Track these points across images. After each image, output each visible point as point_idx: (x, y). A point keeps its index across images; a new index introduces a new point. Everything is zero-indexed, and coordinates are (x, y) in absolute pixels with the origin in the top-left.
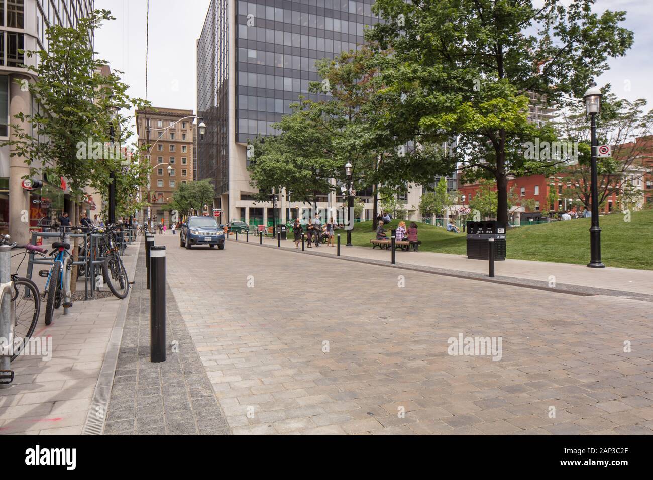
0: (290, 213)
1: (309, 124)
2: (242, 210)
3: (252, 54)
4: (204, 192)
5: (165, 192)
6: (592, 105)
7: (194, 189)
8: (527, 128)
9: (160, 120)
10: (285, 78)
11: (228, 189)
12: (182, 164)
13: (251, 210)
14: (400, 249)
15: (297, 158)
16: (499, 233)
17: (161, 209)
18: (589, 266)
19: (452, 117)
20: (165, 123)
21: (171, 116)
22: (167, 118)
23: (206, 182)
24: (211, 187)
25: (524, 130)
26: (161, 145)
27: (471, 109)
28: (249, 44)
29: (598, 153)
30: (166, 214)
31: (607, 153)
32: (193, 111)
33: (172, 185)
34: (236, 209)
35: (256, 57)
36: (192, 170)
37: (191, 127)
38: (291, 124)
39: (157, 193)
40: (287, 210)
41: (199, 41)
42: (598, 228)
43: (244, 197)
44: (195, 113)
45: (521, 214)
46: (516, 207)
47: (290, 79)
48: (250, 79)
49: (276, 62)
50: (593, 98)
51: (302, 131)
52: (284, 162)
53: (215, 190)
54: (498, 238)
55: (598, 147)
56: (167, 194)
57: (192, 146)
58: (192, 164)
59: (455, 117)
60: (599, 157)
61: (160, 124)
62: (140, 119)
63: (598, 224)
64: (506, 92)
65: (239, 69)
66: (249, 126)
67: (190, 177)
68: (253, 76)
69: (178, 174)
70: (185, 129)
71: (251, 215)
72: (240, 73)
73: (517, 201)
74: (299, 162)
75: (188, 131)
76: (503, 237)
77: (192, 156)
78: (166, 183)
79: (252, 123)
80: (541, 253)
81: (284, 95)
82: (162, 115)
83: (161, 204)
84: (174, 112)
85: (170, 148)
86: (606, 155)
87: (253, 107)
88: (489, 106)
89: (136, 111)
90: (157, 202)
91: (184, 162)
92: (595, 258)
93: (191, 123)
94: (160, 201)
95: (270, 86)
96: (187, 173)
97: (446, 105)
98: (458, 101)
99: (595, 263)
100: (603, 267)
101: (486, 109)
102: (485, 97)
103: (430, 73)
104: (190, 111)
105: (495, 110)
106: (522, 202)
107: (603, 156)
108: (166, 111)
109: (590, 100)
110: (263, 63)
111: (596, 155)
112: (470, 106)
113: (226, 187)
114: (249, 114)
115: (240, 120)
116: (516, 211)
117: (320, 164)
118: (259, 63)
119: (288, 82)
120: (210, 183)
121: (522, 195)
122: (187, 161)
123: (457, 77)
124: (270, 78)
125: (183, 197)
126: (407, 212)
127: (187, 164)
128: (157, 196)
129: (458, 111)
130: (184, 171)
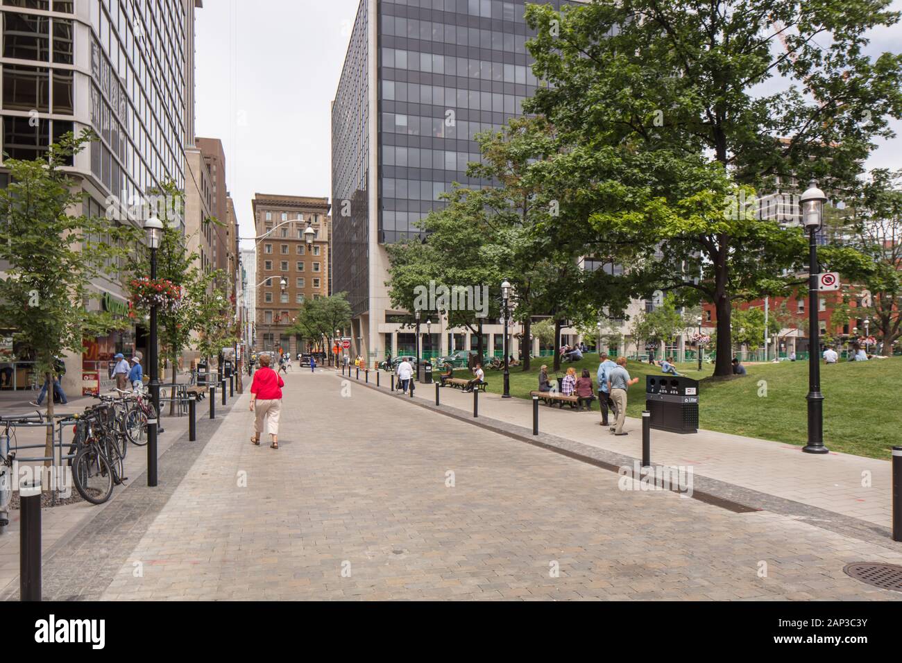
0: (454, 341)
1: (467, 222)
2: (388, 336)
3: (401, 120)
4: (338, 310)
5: (291, 309)
6: (811, 214)
7: (323, 308)
8: (761, 229)
9: (285, 212)
10: (447, 153)
11: (368, 309)
12: (313, 271)
13: (400, 336)
14: (569, 407)
15: (447, 270)
16: (687, 393)
17: (285, 332)
18: (805, 450)
19: (637, 217)
20: (291, 215)
21: (299, 206)
22: (293, 209)
23: (339, 297)
24: (346, 304)
25: (758, 233)
26: (286, 246)
27: (665, 207)
28: (397, 107)
29: (820, 284)
30: (293, 339)
31: (833, 285)
32: (328, 199)
33: (300, 301)
34: (378, 336)
35: (406, 125)
36: (326, 279)
37: (325, 220)
38: (439, 222)
39: (280, 312)
40: (450, 335)
41: (335, 104)
42: (819, 394)
43: (390, 318)
44: (330, 202)
45: (797, 339)
46: (789, 330)
47: (454, 154)
48: (399, 155)
49: (434, 130)
50: (812, 203)
51: (457, 231)
52: (430, 274)
53: (353, 309)
54: (686, 401)
55: (820, 276)
56: (292, 312)
57: (326, 247)
58: (326, 271)
59: (641, 217)
60: (821, 290)
61: (284, 217)
62: (259, 212)
63: (818, 390)
64: (715, 181)
65: (384, 142)
66: (397, 220)
67: (323, 289)
68: (402, 152)
69: (308, 285)
70: (317, 223)
71: (399, 343)
72: (384, 148)
73: (789, 321)
74: (450, 275)
75: (321, 226)
76: (694, 400)
77: (326, 260)
78: (293, 297)
79: (401, 216)
80: (755, 423)
81: (445, 176)
82: (287, 206)
83: (286, 326)
84: (303, 201)
85: (298, 250)
86: (831, 288)
87: (402, 195)
88: (692, 202)
89: (253, 200)
90: (280, 323)
91: (317, 269)
92: (814, 439)
93: (326, 215)
94: (285, 321)
95: (426, 164)
96: (320, 284)
97: (626, 199)
98: (645, 194)
99: (814, 446)
100: (825, 452)
101: (688, 208)
102: (686, 190)
103: (597, 160)
104: (324, 199)
105: (701, 207)
106: (797, 321)
107: (826, 288)
108: (292, 200)
109: (808, 205)
110: (417, 133)
111: (816, 287)
112: (664, 204)
113: (365, 304)
114: (396, 204)
115: (384, 212)
116: (789, 335)
117: (479, 276)
118: (410, 132)
119: (451, 156)
120: (345, 298)
121: (800, 312)
122: (320, 266)
123: (642, 164)
124: (426, 153)
125: (310, 318)
126: (623, 338)
127: (319, 271)
128: (280, 315)
129: (646, 209)
130: (316, 281)
